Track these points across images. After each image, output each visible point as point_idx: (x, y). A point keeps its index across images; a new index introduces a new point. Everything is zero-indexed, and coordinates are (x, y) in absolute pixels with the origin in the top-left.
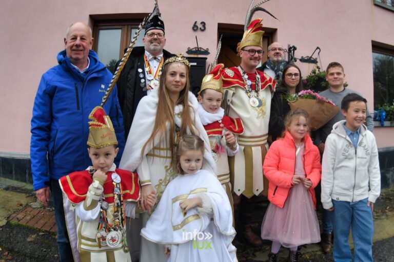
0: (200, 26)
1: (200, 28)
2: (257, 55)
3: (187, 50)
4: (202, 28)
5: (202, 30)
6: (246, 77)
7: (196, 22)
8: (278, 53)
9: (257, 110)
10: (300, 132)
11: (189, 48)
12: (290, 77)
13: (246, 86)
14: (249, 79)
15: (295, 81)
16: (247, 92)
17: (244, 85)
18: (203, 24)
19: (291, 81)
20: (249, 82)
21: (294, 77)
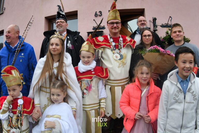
0: (98, 14)
1: (99, 15)
2: (115, 25)
3: (93, 28)
4: (100, 15)
5: (100, 16)
6: (112, 40)
7: (96, 12)
8: (143, 24)
9: (119, 62)
10: (143, 79)
11: (94, 27)
12: (145, 38)
13: (111, 47)
14: (113, 41)
15: (148, 40)
16: (112, 51)
17: (110, 46)
18: (100, 12)
19: (146, 40)
20: (114, 44)
21: (147, 37)
